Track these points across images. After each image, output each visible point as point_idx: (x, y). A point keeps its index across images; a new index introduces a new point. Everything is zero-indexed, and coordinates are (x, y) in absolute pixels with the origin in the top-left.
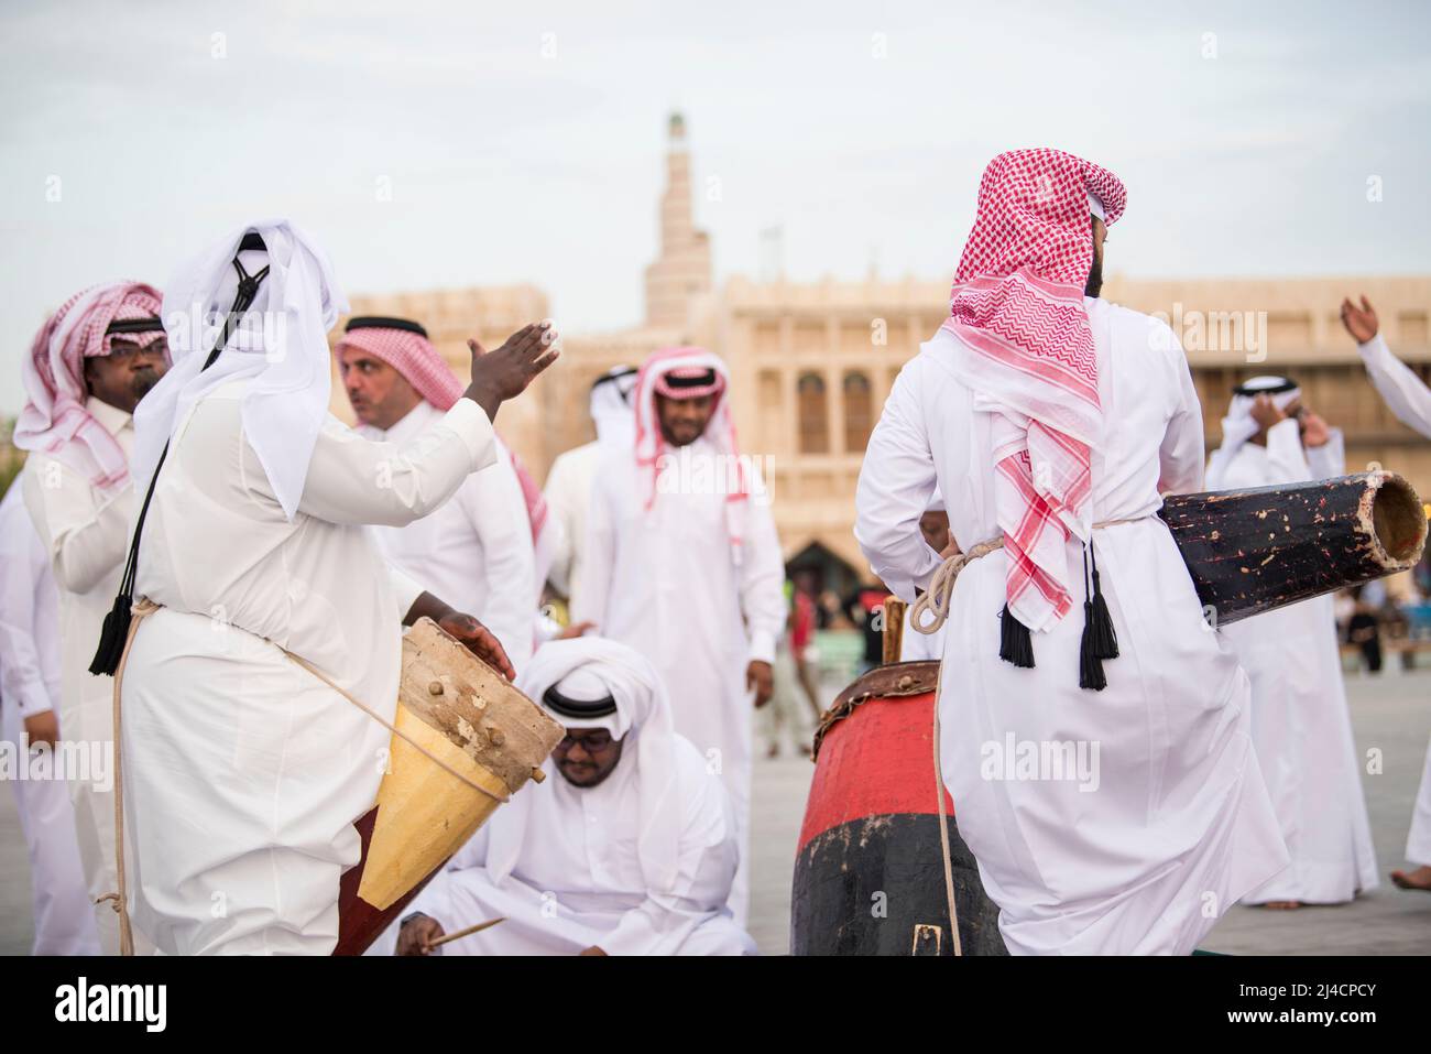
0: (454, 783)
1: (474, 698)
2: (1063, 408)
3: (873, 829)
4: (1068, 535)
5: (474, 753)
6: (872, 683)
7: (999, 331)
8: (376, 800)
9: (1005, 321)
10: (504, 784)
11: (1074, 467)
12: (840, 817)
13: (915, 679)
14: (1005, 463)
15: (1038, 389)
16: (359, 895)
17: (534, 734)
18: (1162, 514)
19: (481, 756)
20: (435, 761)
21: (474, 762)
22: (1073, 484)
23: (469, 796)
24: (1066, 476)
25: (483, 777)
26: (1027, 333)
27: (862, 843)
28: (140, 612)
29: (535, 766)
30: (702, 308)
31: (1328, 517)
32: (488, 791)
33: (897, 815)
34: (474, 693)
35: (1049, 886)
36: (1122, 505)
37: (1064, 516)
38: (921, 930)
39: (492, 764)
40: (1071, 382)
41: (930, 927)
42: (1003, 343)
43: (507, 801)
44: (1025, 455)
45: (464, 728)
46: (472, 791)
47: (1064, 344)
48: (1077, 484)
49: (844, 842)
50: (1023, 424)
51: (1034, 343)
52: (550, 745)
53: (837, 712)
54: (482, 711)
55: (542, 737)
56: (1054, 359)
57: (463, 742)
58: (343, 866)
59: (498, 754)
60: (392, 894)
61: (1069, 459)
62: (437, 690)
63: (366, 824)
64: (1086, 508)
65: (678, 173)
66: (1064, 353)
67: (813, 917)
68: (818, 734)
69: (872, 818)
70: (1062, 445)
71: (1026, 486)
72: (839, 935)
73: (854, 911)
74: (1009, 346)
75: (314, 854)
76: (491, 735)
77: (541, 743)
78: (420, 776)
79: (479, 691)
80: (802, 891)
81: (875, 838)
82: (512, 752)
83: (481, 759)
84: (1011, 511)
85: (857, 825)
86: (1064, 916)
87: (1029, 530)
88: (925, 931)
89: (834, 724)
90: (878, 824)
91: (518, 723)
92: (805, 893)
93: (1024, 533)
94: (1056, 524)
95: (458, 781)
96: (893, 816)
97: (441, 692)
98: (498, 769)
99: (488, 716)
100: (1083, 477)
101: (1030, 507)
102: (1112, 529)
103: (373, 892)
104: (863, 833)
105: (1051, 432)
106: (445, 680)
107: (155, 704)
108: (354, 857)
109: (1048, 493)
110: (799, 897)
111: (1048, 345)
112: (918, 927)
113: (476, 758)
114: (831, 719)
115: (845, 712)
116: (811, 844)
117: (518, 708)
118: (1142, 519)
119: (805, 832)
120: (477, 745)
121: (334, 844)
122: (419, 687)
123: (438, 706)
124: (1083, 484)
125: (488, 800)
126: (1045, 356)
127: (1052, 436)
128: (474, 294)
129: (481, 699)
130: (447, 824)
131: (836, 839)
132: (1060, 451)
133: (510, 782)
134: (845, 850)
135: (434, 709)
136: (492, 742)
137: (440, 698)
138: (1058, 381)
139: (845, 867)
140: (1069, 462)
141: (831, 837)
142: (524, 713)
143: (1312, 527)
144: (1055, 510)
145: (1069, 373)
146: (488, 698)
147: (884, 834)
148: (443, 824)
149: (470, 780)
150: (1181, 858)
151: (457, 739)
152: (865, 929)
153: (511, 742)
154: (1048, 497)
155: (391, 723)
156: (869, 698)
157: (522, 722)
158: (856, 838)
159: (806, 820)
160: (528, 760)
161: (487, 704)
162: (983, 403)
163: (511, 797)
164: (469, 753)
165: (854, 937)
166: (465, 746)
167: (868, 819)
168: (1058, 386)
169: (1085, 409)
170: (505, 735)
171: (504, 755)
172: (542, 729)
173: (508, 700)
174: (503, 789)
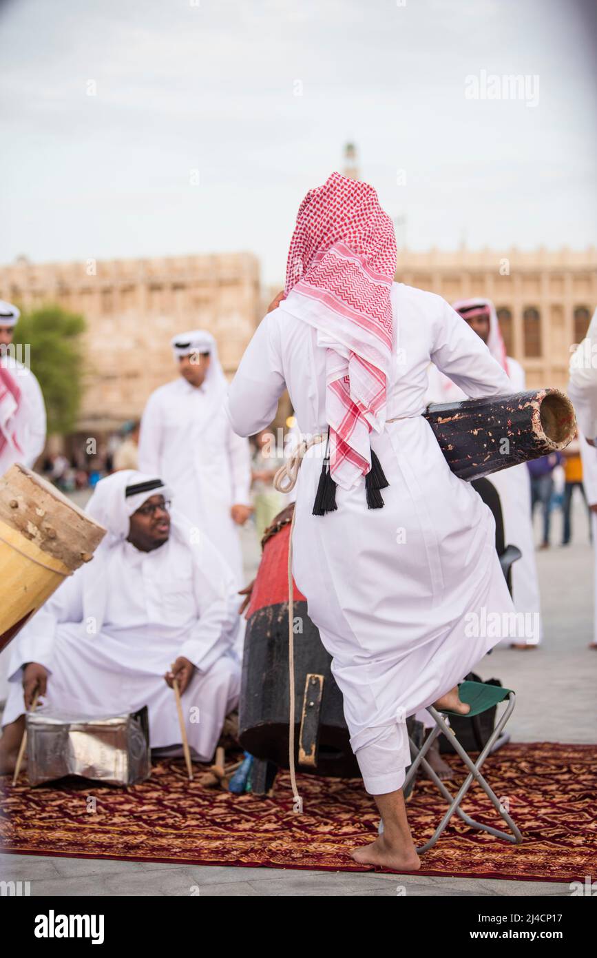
0: (28, 562)
1: (37, 509)
2: (372, 347)
3: (285, 612)
4: (371, 429)
5: (38, 543)
7: (338, 293)
9: (343, 288)
10: (62, 564)
11: (376, 386)
12: (268, 600)
14: (335, 384)
15: (359, 333)
17: (78, 532)
19: (43, 546)
20: (15, 549)
21: (40, 550)
22: (375, 397)
23: (39, 571)
24: (371, 392)
25: (47, 559)
26: (355, 297)
27: (279, 620)
29: (82, 550)
32: (53, 569)
33: (300, 602)
34: (37, 506)
35: (363, 646)
37: (368, 416)
38: (311, 678)
39: (51, 550)
40: (379, 331)
41: (316, 676)
42: (339, 301)
44: (346, 379)
45: (32, 528)
46: (40, 567)
47: (378, 307)
48: (378, 397)
49: (268, 618)
50: (348, 357)
51: (359, 304)
54: (43, 517)
55: (84, 533)
56: (371, 316)
57: (31, 536)
59: (55, 544)
61: (374, 381)
62: (14, 505)
64: (382, 412)
66: (377, 313)
69: (285, 605)
70: (370, 372)
71: (345, 397)
72: (264, 678)
73: (272, 664)
74: (343, 303)
76: (49, 532)
77: (84, 537)
79: (40, 505)
82: (64, 543)
84: (336, 414)
85: (277, 608)
86: (373, 663)
87: (348, 425)
88: (313, 679)
89: (271, 537)
91: (67, 525)
93: (344, 427)
94: (363, 421)
95: (30, 561)
97: (17, 506)
98: (57, 554)
99: (46, 521)
100: (381, 393)
101: (349, 411)
104: (280, 614)
105: (363, 362)
106: (19, 499)
109: (359, 402)
111: (367, 306)
112: (309, 676)
113: (41, 547)
115: (277, 530)
116: (251, 617)
117: (66, 515)
120: (40, 539)
123: (15, 515)
124: (381, 397)
126: (365, 313)
127: (364, 365)
129: (41, 510)
130: (25, 589)
131: (265, 615)
132: (368, 375)
134: (269, 623)
135: (13, 517)
136: (50, 537)
137: (15, 509)
138: (371, 329)
139: (268, 634)
140: (374, 383)
141: (262, 614)
142: (70, 518)
144: (363, 413)
145: (378, 326)
146: (45, 509)
148: (23, 588)
149: (37, 560)
150: (450, 625)
151: (27, 535)
152: (278, 676)
153: (62, 536)
154: (360, 404)
157: (69, 524)
158: (275, 616)
160: (77, 548)
161: (45, 513)
162: (323, 342)
164: (34, 543)
165: (272, 680)
166: (31, 539)
167: (283, 605)
168: (370, 333)
169: (383, 348)
170: (58, 532)
171: (58, 545)
172: (84, 529)
173: (59, 510)
174: (63, 567)
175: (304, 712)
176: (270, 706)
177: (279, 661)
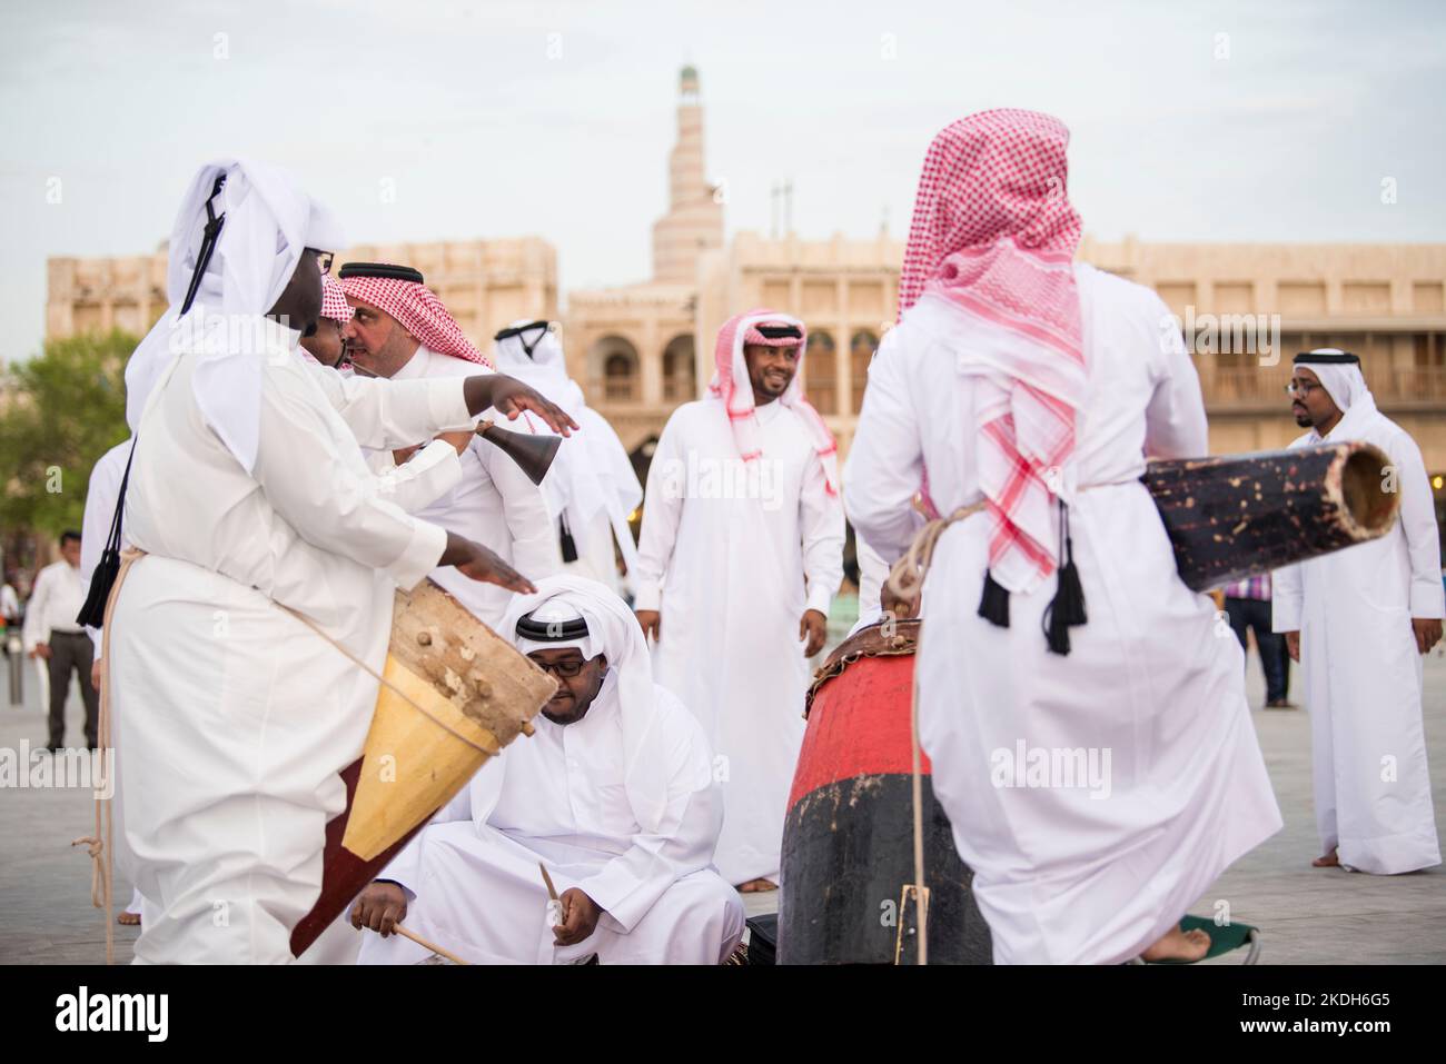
0: (441, 734)
1: (462, 650)
2: (1049, 368)
3: (863, 788)
4: (1051, 497)
5: (462, 704)
6: (865, 642)
7: (986, 292)
8: (364, 750)
10: (493, 737)
11: (1058, 428)
12: (830, 774)
13: (908, 638)
14: (990, 426)
15: (1024, 350)
16: (345, 843)
17: (523, 688)
18: (1144, 480)
19: (468, 708)
20: (422, 711)
21: (462, 714)
22: (1057, 446)
23: (456, 748)
24: (1052, 438)
25: (471, 729)
26: (1014, 294)
27: (852, 802)
28: (129, 556)
29: (525, 719)
30: (710, 264)
31: (1297, 485)
32: (476, 743)
33: (887, 775)
34: (463, 644)
35: (1026, 850)
36: (1105, 468)
37: (1047, 478)
38: (909, 891)
39: (480, 716)
40: (1057, 342)
43: (497, 754)
44: (1009, 418)
45: (452, 680)
46: (459, 743)
47: (1051, 306)
48: (1062, 446)
49: (834, 801)
50: (1007, 386)
51: (1021, 304)
52: (540, 700)
53: (829, 669)
54: (471, 662)
55: (531, 690)
57: (450, 693)
58: (328, 814)
59: (486, 706)
60: (378, 844)
61: (1053, 420)
62: (425, 641)
63: (351, 774)
64: (1070, 469)
65: (690, 127)
66: (1051, 314)
67: (801, 875)
68: (811, 691)
69: (862, 778)
70: (1047, 407)
71: (1009, 447)
72: (828, 894)
73: (843, 870)
74: (996, 307)
75: (301, 802)
76: (478, 686)
77: (530, 697)
78: (404, 726)
79: (468, 643)
80: (791, 849)
81: (865, 798)
82: (500, 705)
83: (469, 711)
84: (993, 474)
85: (847, 785)
86: (1039, 879)
87: (1013, 492)
88: (913, 891)
89: (826, 682)
90: (868, 783)
91: (506, 675)
92: (794, 851)
93: (1006, 496)
94: (1040, 486)
95: (445, 732)
96: (883, 776)
97: (429, 643)
98: (486, 722)
99: (476, 668)
100: (1067, 439)
101: (1015, 469)
102: (1093, 492)
103: (360, 842)
104: (854, 793)
106: (434, 631)
107: (142, 649)
108: (339, 805)
109: (1031, 454)
110: (788, 856)
111: (1034, 305)
112: (906, 888)
113: (464, 710)
114: (823, 676)
115: (838, 669)
116: (801, 802)
117: (507, 660)
118: (1123, 483)
119: (795, 790)
120: (465, 697)
121: (318, 793)
122: (408, 637)
123: (426, 657)
124: (1067, 446)
125: (477, 753)
126: (1031, 317)
127: (1036, 397)
128: (482, 245)
129: (469, 651)
130: (433, 776)
131: (826, 797)
132: (1043, 413)
133: (499, 736)
134: (835, 808)
135: (422, 660)
136: (480, 694)
137: (429, 648)
138: (1044, 341)
139: (834, 826)
140: (1053, 423)
141: (821, 796)
142: (513, 665)
143: (1283, 496)
144: (1038, 471)
146: (476, 650)
147: (874, 794)
148: (430, 775)
149: (457, 732)
150: (1165, 824)
151: (445, 691)
152: (852, 890)
153: (499, 694)
154: (1032, 458)
155: (380, 672)
156: (862, 656)
157: (511, 674)
158: (845, 797)
159: (797, 778)
160: (518, 713)
161: (476, 656)
162: (967, 365)
163: (501, 750)
164: (457, 705)
165: (842, 897)
166: (453, 697)
167: (858, 778)
168: (1044, 347)
169: (1071, 369)
170: (493, 687)
171: (492, 707)
172: (531, 683)
173: (497, 651)
174: (492, 742)
175: (899, 944)
176: (839, 937)
177: (854, 867)
